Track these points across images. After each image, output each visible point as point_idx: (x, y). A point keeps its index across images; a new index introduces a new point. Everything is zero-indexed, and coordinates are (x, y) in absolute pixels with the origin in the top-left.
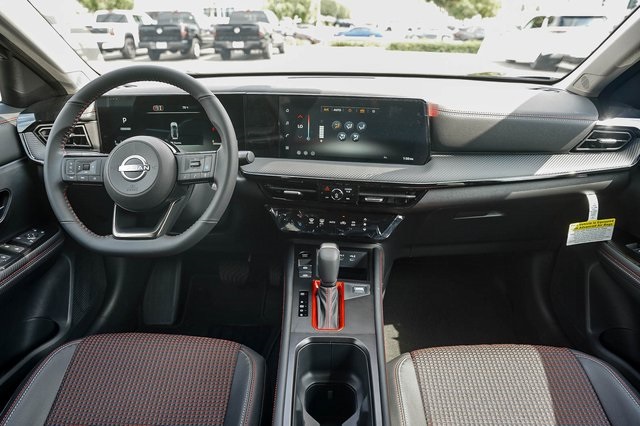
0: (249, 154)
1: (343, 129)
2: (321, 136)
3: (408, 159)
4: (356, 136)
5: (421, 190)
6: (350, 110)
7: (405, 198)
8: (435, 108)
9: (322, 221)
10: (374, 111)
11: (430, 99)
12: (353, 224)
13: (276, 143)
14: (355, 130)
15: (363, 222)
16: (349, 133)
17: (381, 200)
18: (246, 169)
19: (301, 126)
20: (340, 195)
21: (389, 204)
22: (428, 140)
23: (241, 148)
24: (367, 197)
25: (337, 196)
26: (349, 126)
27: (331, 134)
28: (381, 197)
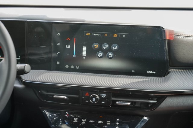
0: (27, 66)
1: (100, 49)
2: (84, 53)
3: (151, 72)
4: (111, 55)
5: (161, 96)
6: (106, 35)
7: (149, 103)
8: (172, 33)
9: (84, 120)
10: (124, 36)
11: (167, 27)
12: (109, 123)
13: (49, 60)
14: (110, 50)
15: (116, 121)
16: (105, 52)
17: (129, 104)
18: (25, 77)
19: (68, 47)
20: (97, 99)
21: (137, 107)
22: (167, 58)
23: (18, 62)
24: (118, 101)
25: (94, 99)
26: (105, 47)
27: (92, 53)
28: (129, 102)
